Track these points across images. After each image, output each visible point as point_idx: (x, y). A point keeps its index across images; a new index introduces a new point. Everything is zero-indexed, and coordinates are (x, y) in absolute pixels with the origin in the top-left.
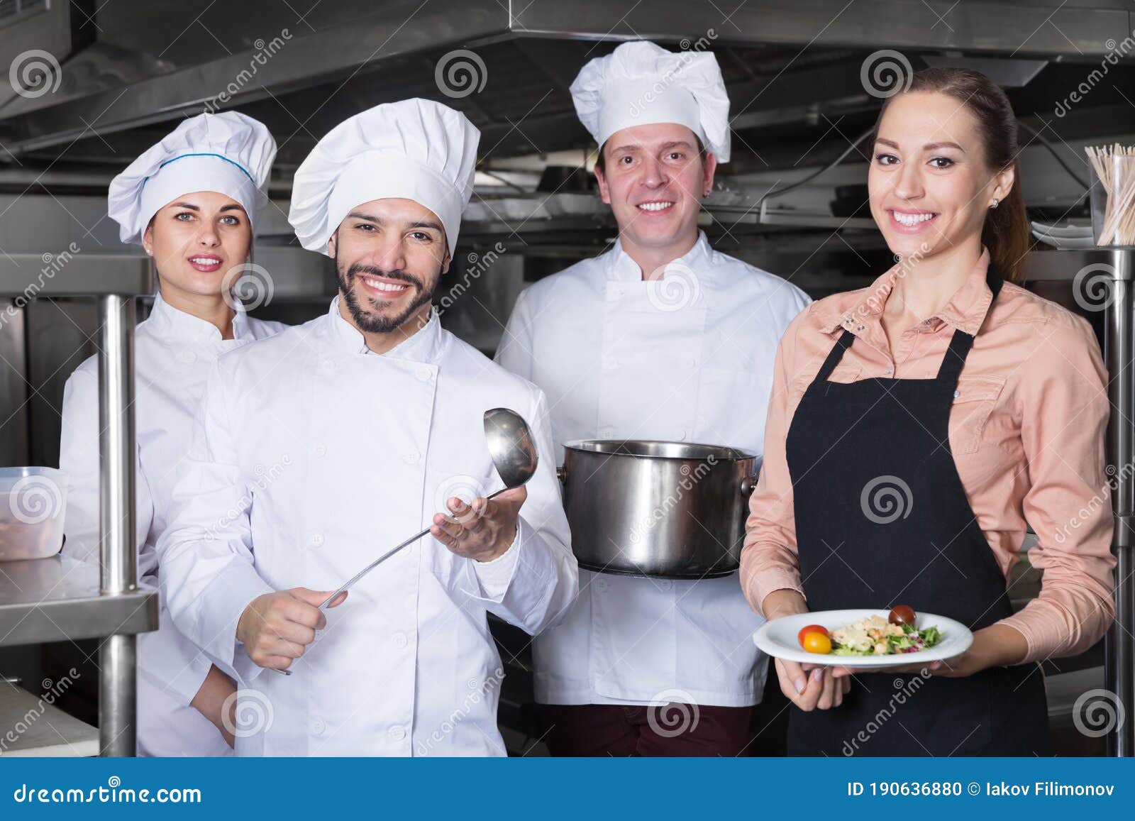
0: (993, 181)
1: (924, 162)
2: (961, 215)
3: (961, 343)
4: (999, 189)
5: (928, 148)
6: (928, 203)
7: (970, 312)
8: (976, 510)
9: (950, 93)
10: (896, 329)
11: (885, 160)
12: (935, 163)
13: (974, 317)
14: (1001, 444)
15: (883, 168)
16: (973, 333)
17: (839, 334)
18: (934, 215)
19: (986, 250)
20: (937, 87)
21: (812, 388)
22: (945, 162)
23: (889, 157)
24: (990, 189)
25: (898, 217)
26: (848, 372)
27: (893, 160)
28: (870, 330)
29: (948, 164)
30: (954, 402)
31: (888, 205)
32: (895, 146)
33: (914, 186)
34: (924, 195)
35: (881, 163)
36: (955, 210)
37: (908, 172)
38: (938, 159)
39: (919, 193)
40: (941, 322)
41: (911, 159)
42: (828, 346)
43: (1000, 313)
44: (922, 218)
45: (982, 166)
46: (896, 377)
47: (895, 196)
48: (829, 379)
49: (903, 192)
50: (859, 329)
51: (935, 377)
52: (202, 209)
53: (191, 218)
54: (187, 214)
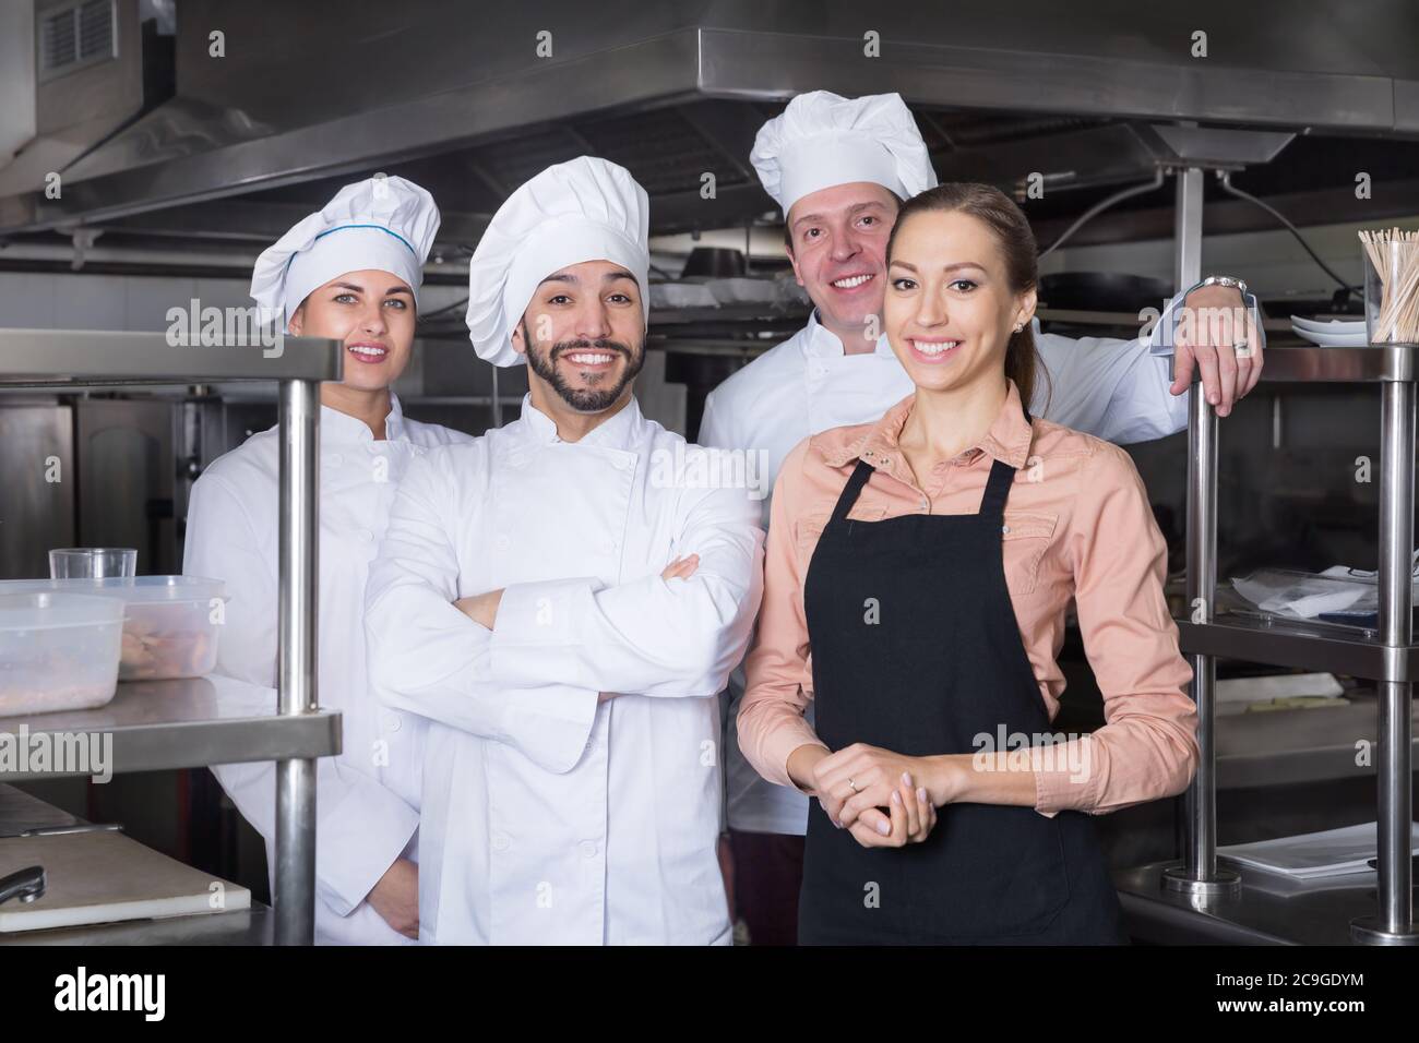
0: (1017, 305)
1: (945, 286)
2: (987, 342)
3: (1002, 477)
4: (1022, 312)
5: (949, 269)
6: (950, 331)
7: (1011, 444)
9: (968, 211)
10: (924, 465)
11: (902, 285)
12: (956, 287)
13: (1017, 450)
14: (1052, 587)
15: (899, 293)
16: (1020, 466)
17: (850, 471)
18: (958, 343)
19: (1012, 382)
20: (954, 205)
21: (829, 529)
22: (967, 285)
23: (906, 281)
24: (1014, 312)
25: (919, 346)
26: (872, 507)
27: (910, 285)
28: (895, 463)
29: (970, 287)
30: (1005, 538)
31: (907, 335)
32: (913, 269)
33: (936, 312)
34: (947, 322)
35: (898, 289)
36: (980, 336)
37: (929, 297)
38: (960, 283)
39: (942, 319)
40: (981, 451)
41: (931, 284)
42: (839, 483)
43: (1042, 445)
44: (946, 346)
45: (1005, 289)
46: (933, 514)
47: (917, 323)
48: (849, 517)
49: (926, 319)
50: (882, 462)
51: (977, 512)
52: (365, 290)
53: (352, 300)
54: (348, 296)
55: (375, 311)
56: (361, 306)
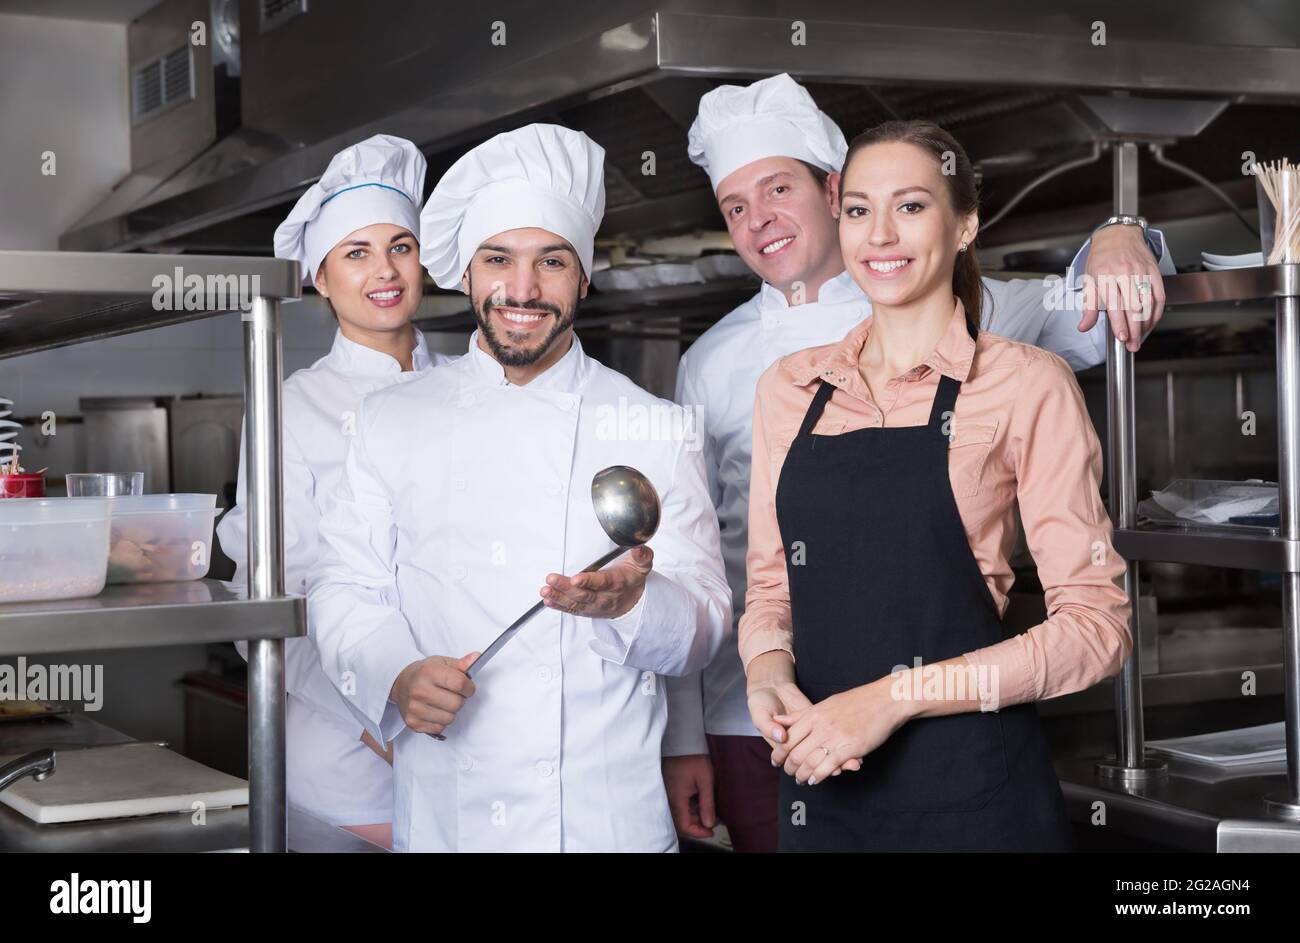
0: (961, 226)
1: (895, 209)
2: (935, 258)
3: (948, 391)
4: (966, 233)
5: (897, 194)
6: (902, 248)
7: (957, 359)
8: (977, 554)
9: (911, 141)
10: (879, 381)
11: (855, 213)
12: (905, 209)
13: (961, 364)
14: (996, 488)
15: (853, 220)
16: (963, 379)
17: (815, 388)
18: (909, 261)
19: (959, 300)
20: (898, 137)
21: (796, 443)
22: (914, 207)
23: (858, 209)
24: (958, 233)
25: (874, 265)
26: (834, 423)
27: (862, 211)
28: (852, 381)
29: (918, 209)
30: (951, 446)
31: (862, 257)
32: (863, 196)
33: (888, 232)
34: (898, 240)
35: (852, 217)
36: (929, 254)
37: (880, 219)
38: (907, 205)
39: (893, 238)
40: (928, 368)
41: (881, 206)
42: (806, 401)
43: (984, 359)
44: (898, 263)
45: (950, 212)
46: (886, 426)
47: (871, 244)
48: (813, 433)
49: (879, 238)
50: (840, 380)
51: (926, 423)
52: (372, 244)
53: (363, 254)
54: (359, 251)
55: (383, 260)
56: (371, 258)
